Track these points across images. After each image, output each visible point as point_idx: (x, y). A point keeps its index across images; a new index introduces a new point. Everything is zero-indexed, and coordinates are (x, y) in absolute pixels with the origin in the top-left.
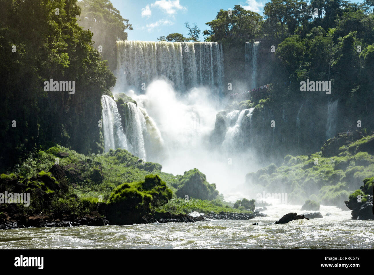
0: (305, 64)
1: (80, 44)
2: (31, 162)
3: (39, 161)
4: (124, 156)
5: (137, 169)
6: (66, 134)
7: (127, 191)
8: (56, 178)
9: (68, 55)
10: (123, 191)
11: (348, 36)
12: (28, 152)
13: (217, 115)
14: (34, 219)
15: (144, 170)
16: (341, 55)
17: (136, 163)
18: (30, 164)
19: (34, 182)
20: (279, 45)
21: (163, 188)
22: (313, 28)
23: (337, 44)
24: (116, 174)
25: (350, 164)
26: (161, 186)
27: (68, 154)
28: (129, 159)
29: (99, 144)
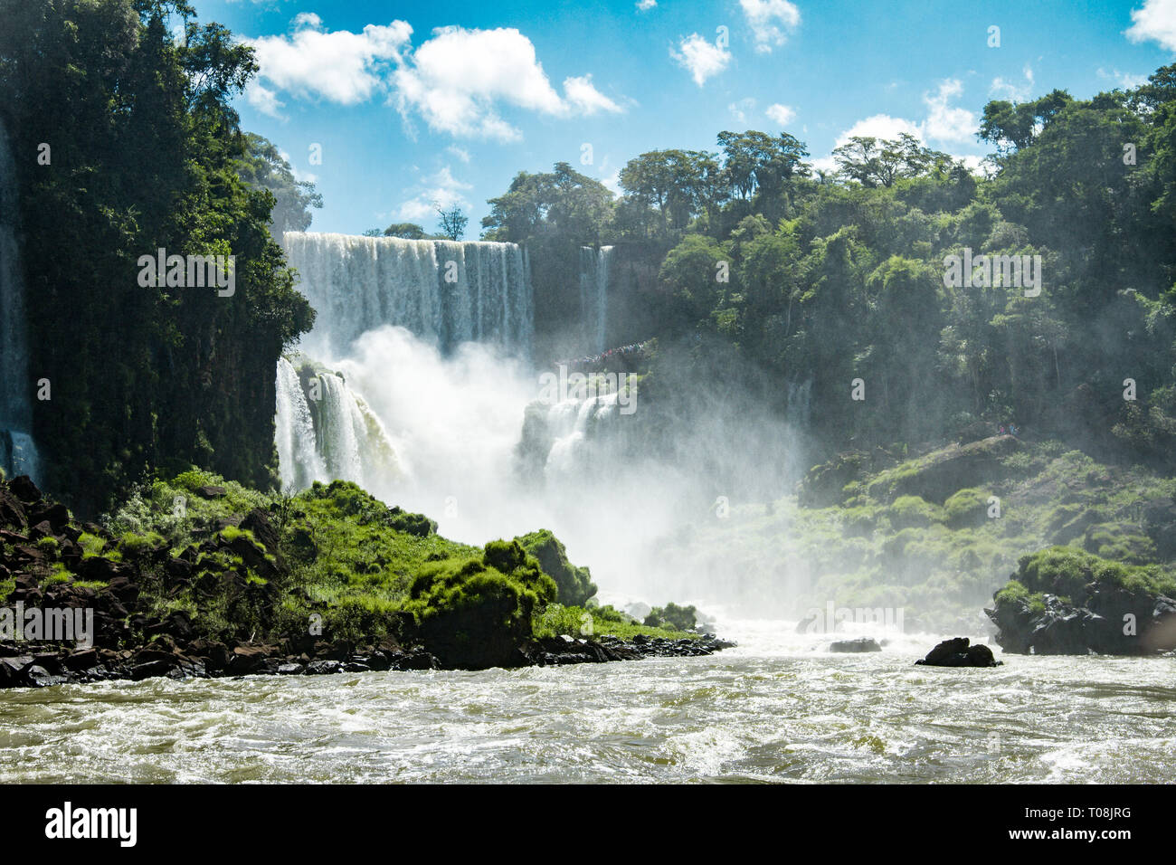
0: (732, 297)
1: (249, 223)
2: (138, 508)
3: (154, 508)
4: (355, 498)
5: (389, 530)
6: (205, 443)
7: (480, 579)
8: (267, 547)
9: (229, 246)
10: (470, 580)
11: (837, 235)
12: (129, 483)
13: (527, 408)
14: (248, 655)
15: (408, 532)
16: (823, 278)
17: (385, 516)
18: (136, 513)
19: (215, 556)
20: (669, 252)
21: (534, 573)
22: (747, 218)
23: (810, 253)
24: (346, 542)
25: (877, 525)
26: (529, 569)
27: (224, 490)
28: (366, 505)
29: (272, 470)
